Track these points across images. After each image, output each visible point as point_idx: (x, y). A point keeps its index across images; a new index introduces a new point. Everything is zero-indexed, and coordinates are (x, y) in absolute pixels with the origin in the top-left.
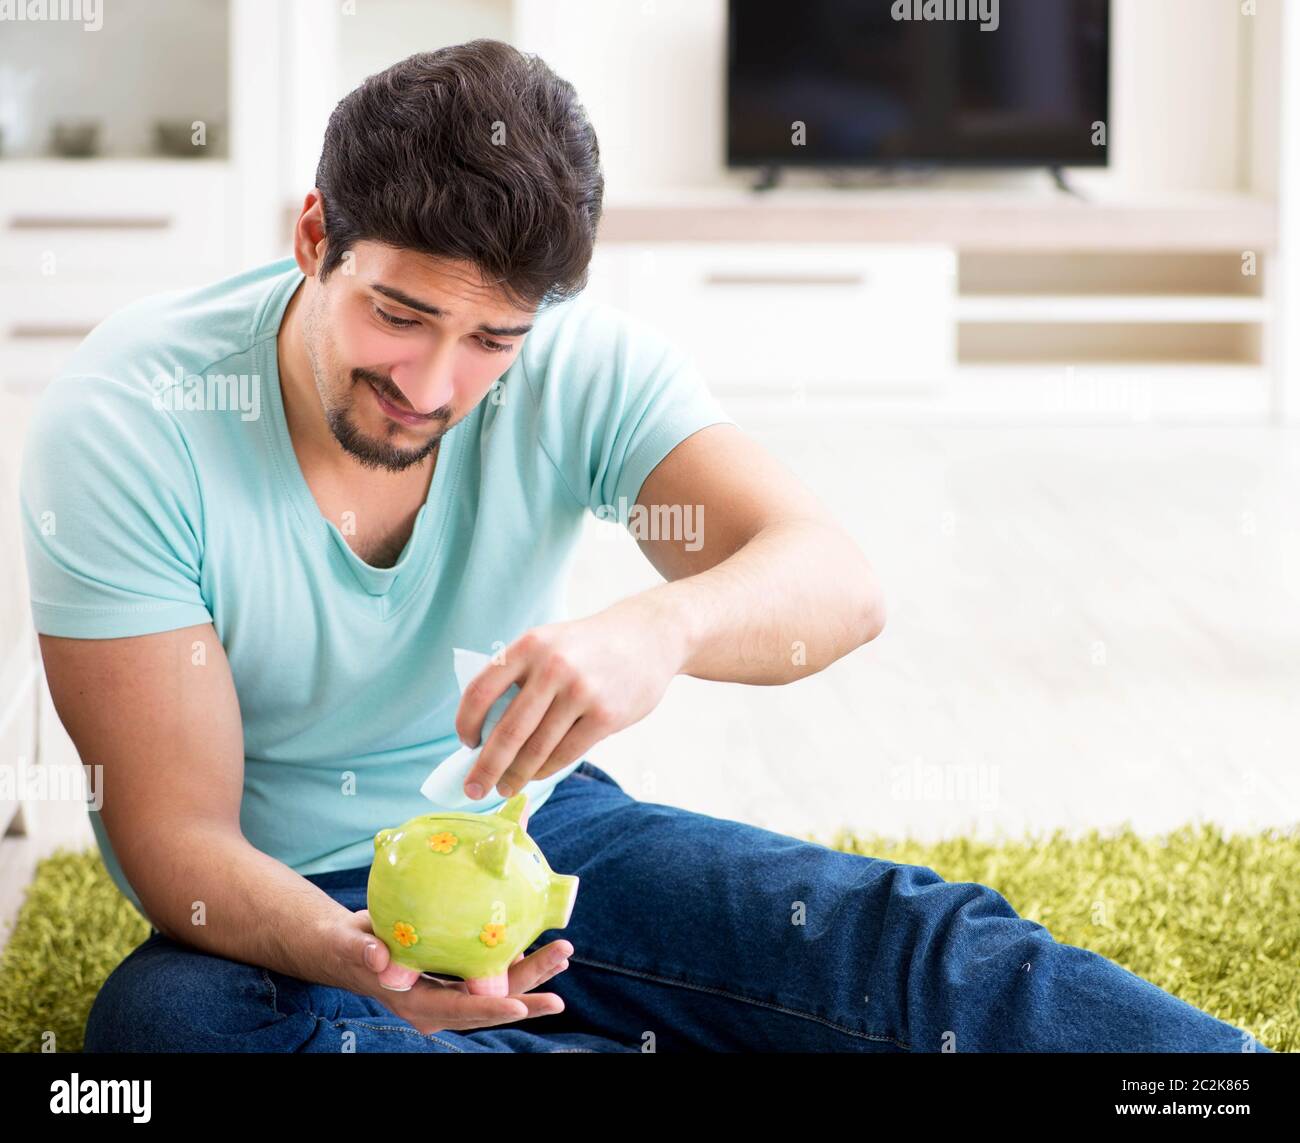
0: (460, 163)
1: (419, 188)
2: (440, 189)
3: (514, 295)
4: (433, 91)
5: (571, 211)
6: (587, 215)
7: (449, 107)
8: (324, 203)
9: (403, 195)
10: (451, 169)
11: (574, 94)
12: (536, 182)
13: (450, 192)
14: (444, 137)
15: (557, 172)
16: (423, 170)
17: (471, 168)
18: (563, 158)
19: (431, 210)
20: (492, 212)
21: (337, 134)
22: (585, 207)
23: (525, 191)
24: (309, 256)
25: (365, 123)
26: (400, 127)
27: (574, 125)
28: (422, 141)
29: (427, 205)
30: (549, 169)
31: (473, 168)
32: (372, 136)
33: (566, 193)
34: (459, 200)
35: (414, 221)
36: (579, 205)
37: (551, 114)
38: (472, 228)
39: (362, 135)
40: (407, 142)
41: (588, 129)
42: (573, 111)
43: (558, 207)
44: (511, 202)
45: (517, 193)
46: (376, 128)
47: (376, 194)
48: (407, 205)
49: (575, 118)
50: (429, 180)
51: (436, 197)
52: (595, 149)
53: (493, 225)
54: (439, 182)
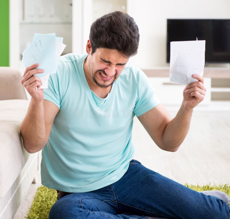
0: (113, 32)
1: (106, 37)
2: (110, 37)
3: (124, 55)
4: (108, 20)
5: (133, 40)
6: (136, 40)
7: (111, 23)
8: (91, 41)
9: (104, 38)
10: (112, 34)
11: (133, 20)
12: (126, 35)
13: (111, 38)
14: (110, 28)
15: (130, 33)
16: (107, 34)
17: (115, 33)
18: (131, 30)
19: (108, 41)
20: (119, 41)
21: (92, 29)
22: (136, 39)
23: (124, 37)
24: (89, 51)
25: (97, 27)
26: (103, 27)
27: (133, 25)
28: (106, 29)
29: (107, 40)
30: (129, 33)
31: (116, 33)
32: (98, 29)
33: (132, 37)
34: (113, 39)
35: (106, 43)
36: (135, 39)
37: (129, 23)
38: (115, 43)
39: (96, 29)
40: (104, 29)
41: (136, 25)
42: (133, 22)
43: (131, 39)
44: (122, 39)
45: (123, 37)
46: (99, 27)
47: (99, 39)
48: (104, 40)
49: (134, 24)
50: (108, 36)
51: (109, 38)
52: (138, 29)
53: (119, 43)
54: (110, 36)
